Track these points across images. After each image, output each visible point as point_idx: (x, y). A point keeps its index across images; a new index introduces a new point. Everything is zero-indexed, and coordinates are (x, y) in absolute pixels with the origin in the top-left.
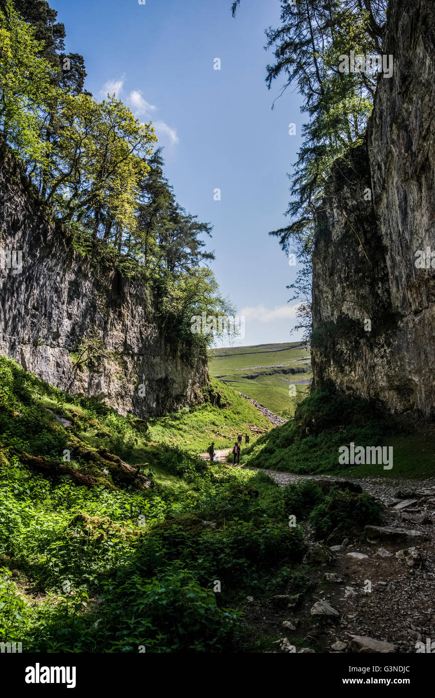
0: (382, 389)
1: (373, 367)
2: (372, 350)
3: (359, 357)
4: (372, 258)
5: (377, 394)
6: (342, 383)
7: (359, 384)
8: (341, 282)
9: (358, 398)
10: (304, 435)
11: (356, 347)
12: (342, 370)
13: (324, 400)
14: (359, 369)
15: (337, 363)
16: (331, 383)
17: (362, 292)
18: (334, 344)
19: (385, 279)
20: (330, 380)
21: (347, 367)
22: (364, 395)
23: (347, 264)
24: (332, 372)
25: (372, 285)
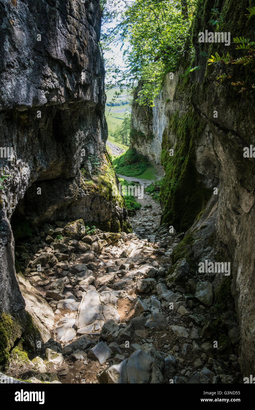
0: (148, 154)
1: (147, 148)
2: (147, 143)
3: (143, 144)
4: (149, 118)
5: (147, 155)
6: (138, 150)
7: (143, 152)
8: (140, 121)
9: (142, 155)
10: (127, 165)
11: (143, 141)
12: (139, 147)
13: (133, 155)
14: (143, 147)
15: (137, 144)
16: (135, 149)
17: (146, 126)
18: (137, 139)
19: (152, 125)
20: (135, 148)
21: (140, 146)
22: (144, 155)
23: (142, 116)
24: (136, 146)
25: (148, 126)
